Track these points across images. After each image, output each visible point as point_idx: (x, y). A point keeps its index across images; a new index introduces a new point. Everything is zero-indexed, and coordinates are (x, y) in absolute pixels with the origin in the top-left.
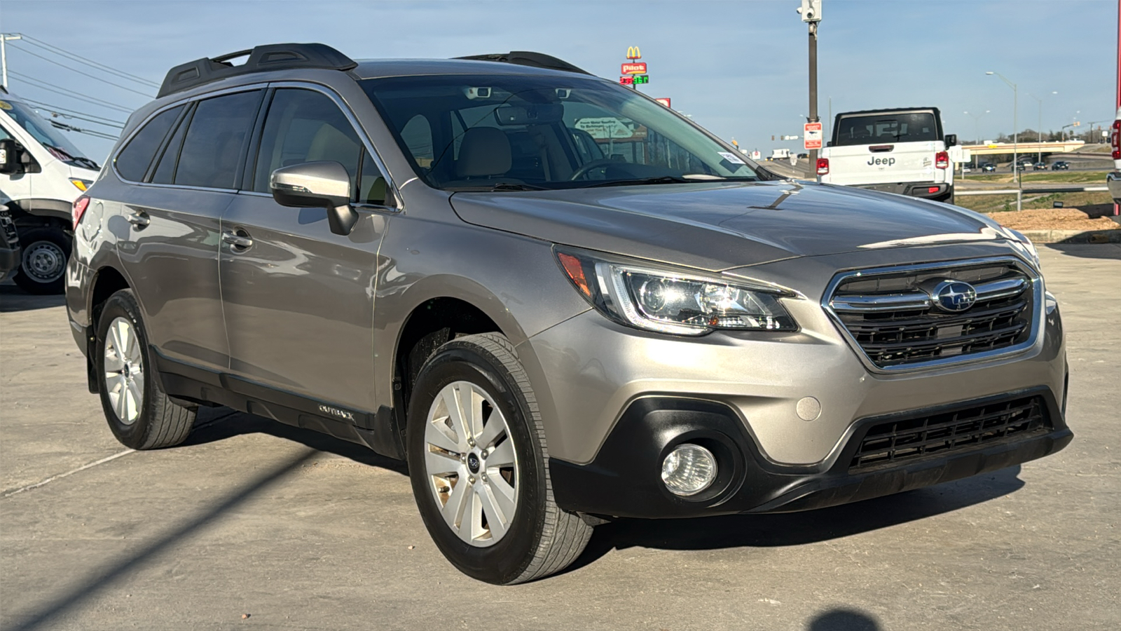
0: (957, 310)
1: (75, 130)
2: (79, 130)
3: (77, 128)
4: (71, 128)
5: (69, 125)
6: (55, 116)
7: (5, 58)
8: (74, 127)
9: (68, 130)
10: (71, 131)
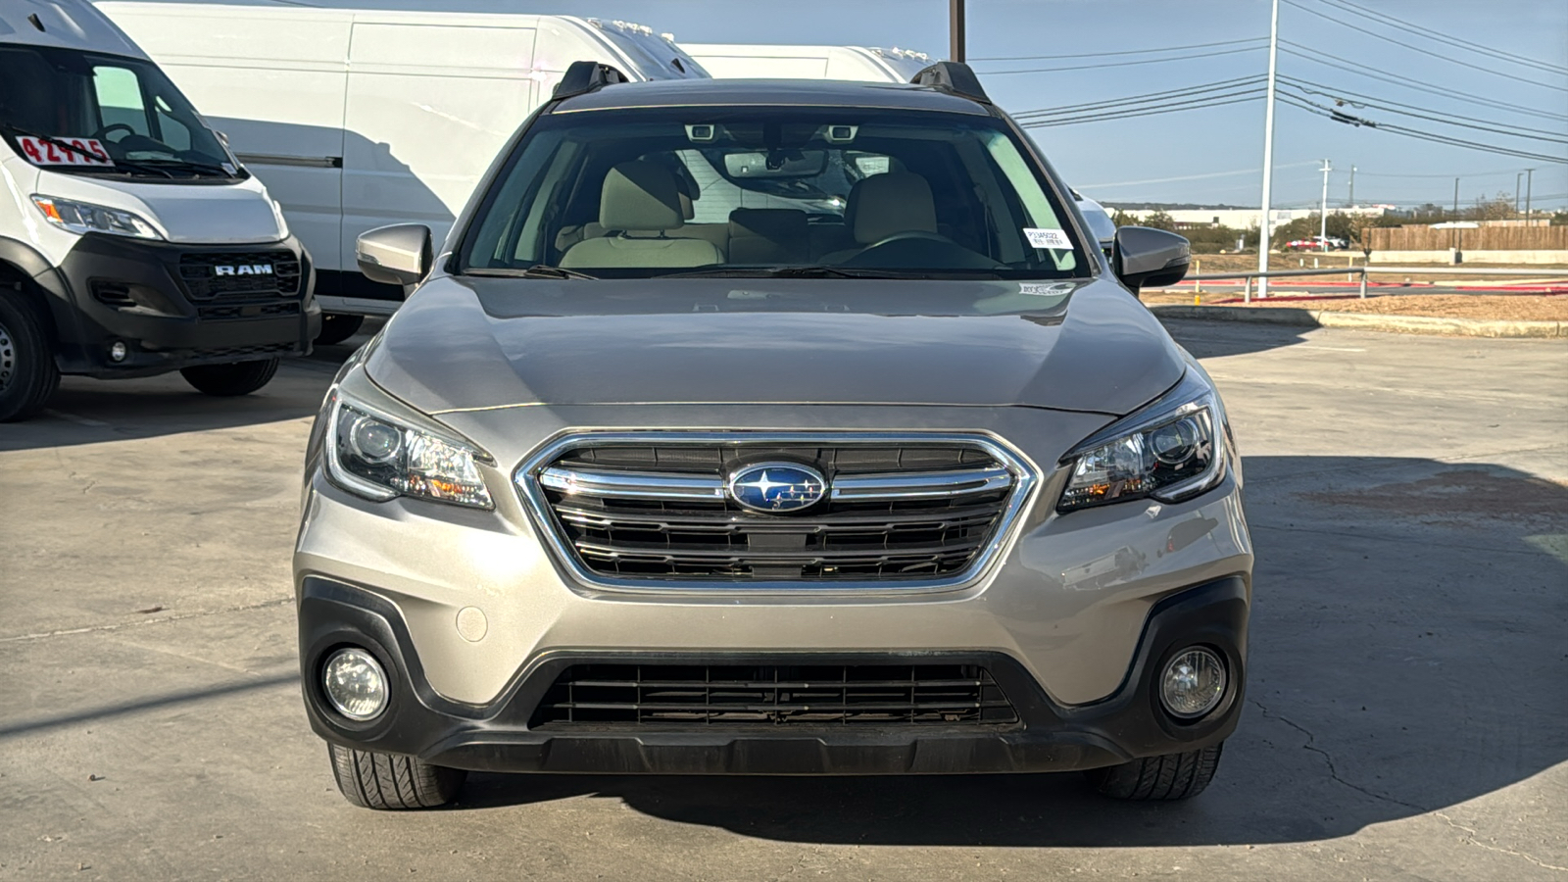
0: (773, 510)
1: (1367, 124)
2: (1373, 125)
3: (1371, 122)
4: (1362, 121)
5: (1360, 118)
6: (1340, 104)
7: (1277, 23)
8: (1366, 120)
9: (1357, 125)
10: (1361, 126)
